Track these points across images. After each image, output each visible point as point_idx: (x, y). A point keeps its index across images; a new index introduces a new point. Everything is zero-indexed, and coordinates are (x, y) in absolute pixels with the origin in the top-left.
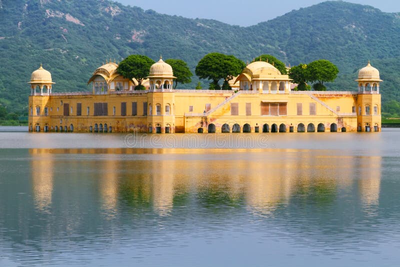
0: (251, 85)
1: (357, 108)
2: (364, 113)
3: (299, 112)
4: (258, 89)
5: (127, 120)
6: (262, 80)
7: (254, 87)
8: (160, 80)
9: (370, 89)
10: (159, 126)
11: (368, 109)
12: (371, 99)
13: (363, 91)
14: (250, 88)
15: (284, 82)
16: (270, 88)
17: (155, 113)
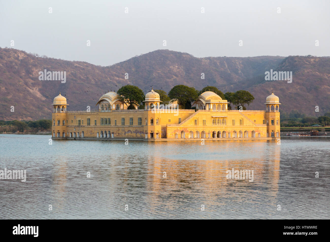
0: (205, 106)
1: (266, 121)
2: (270, 124)
3: (233, 124)
4: (209, 109)
5: (126, 128)
6: (212, 103)
7: (207, 108)
8: (153, 103)
9: (274, 109)
10: (152, 132)
11: (273, 122)
12: (275, 116)
13: (269, 110)
14: (203, 108)
15: (225, 104)
16: (216, 108)
17: (149, 124)
